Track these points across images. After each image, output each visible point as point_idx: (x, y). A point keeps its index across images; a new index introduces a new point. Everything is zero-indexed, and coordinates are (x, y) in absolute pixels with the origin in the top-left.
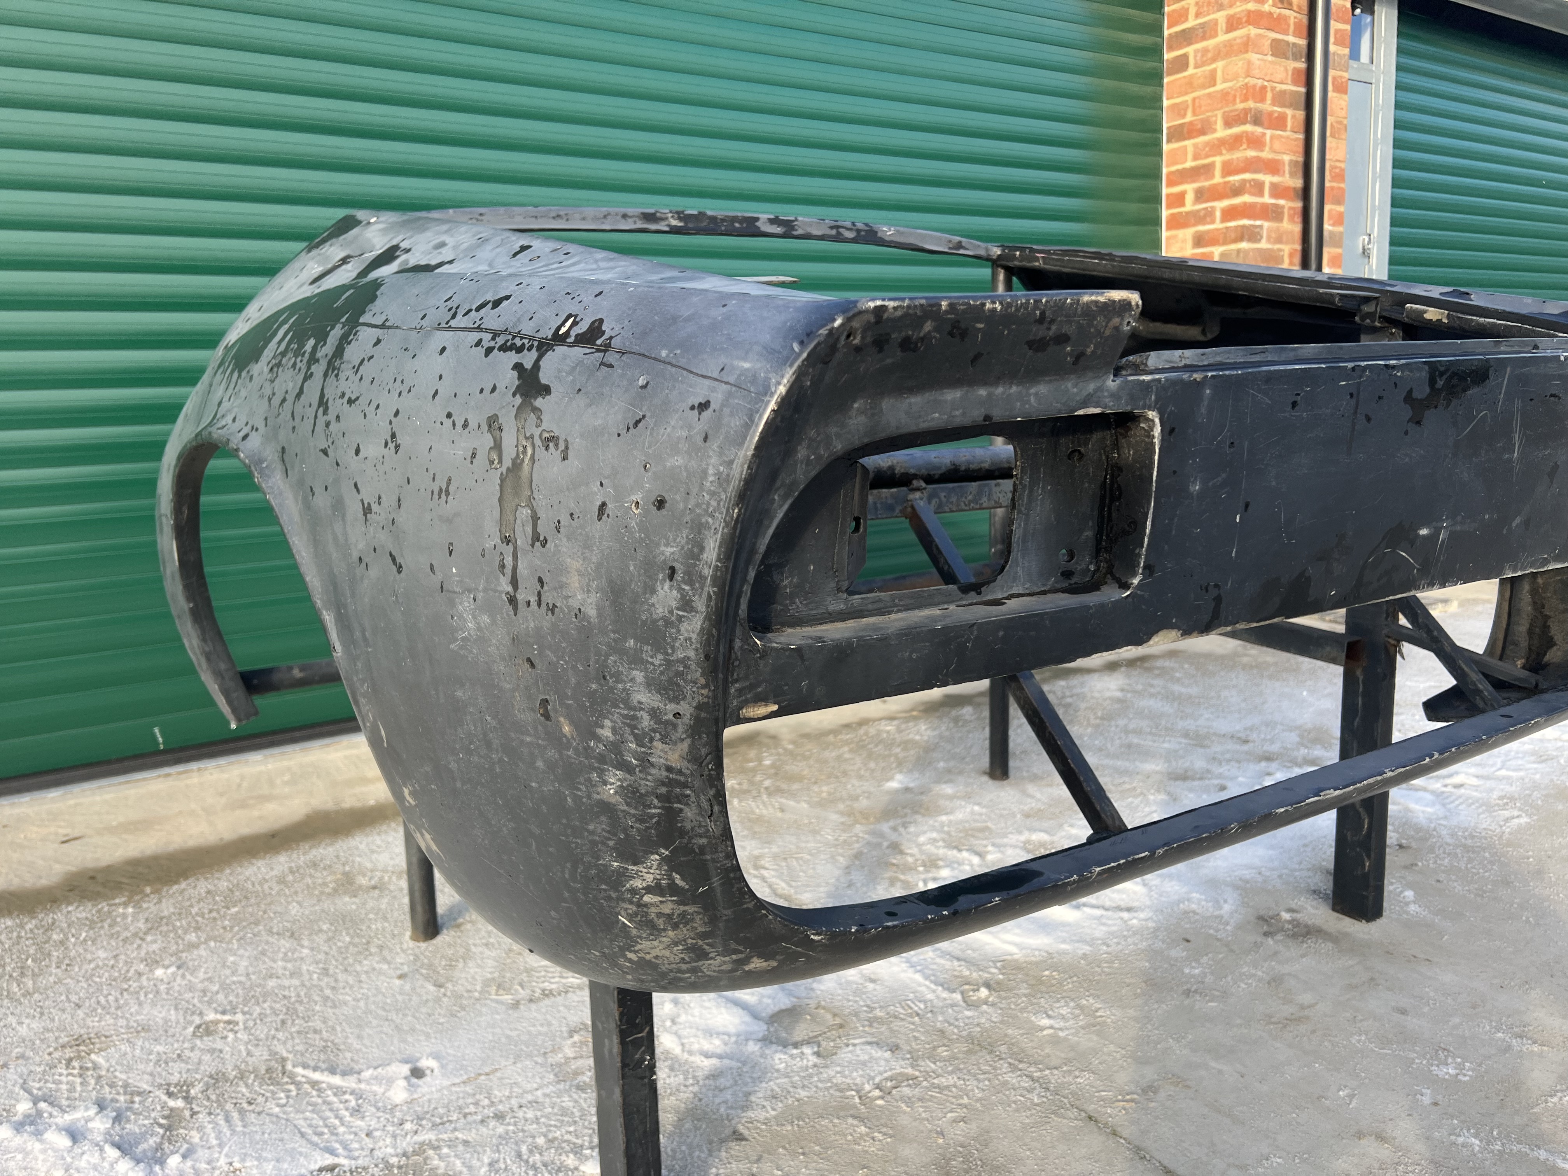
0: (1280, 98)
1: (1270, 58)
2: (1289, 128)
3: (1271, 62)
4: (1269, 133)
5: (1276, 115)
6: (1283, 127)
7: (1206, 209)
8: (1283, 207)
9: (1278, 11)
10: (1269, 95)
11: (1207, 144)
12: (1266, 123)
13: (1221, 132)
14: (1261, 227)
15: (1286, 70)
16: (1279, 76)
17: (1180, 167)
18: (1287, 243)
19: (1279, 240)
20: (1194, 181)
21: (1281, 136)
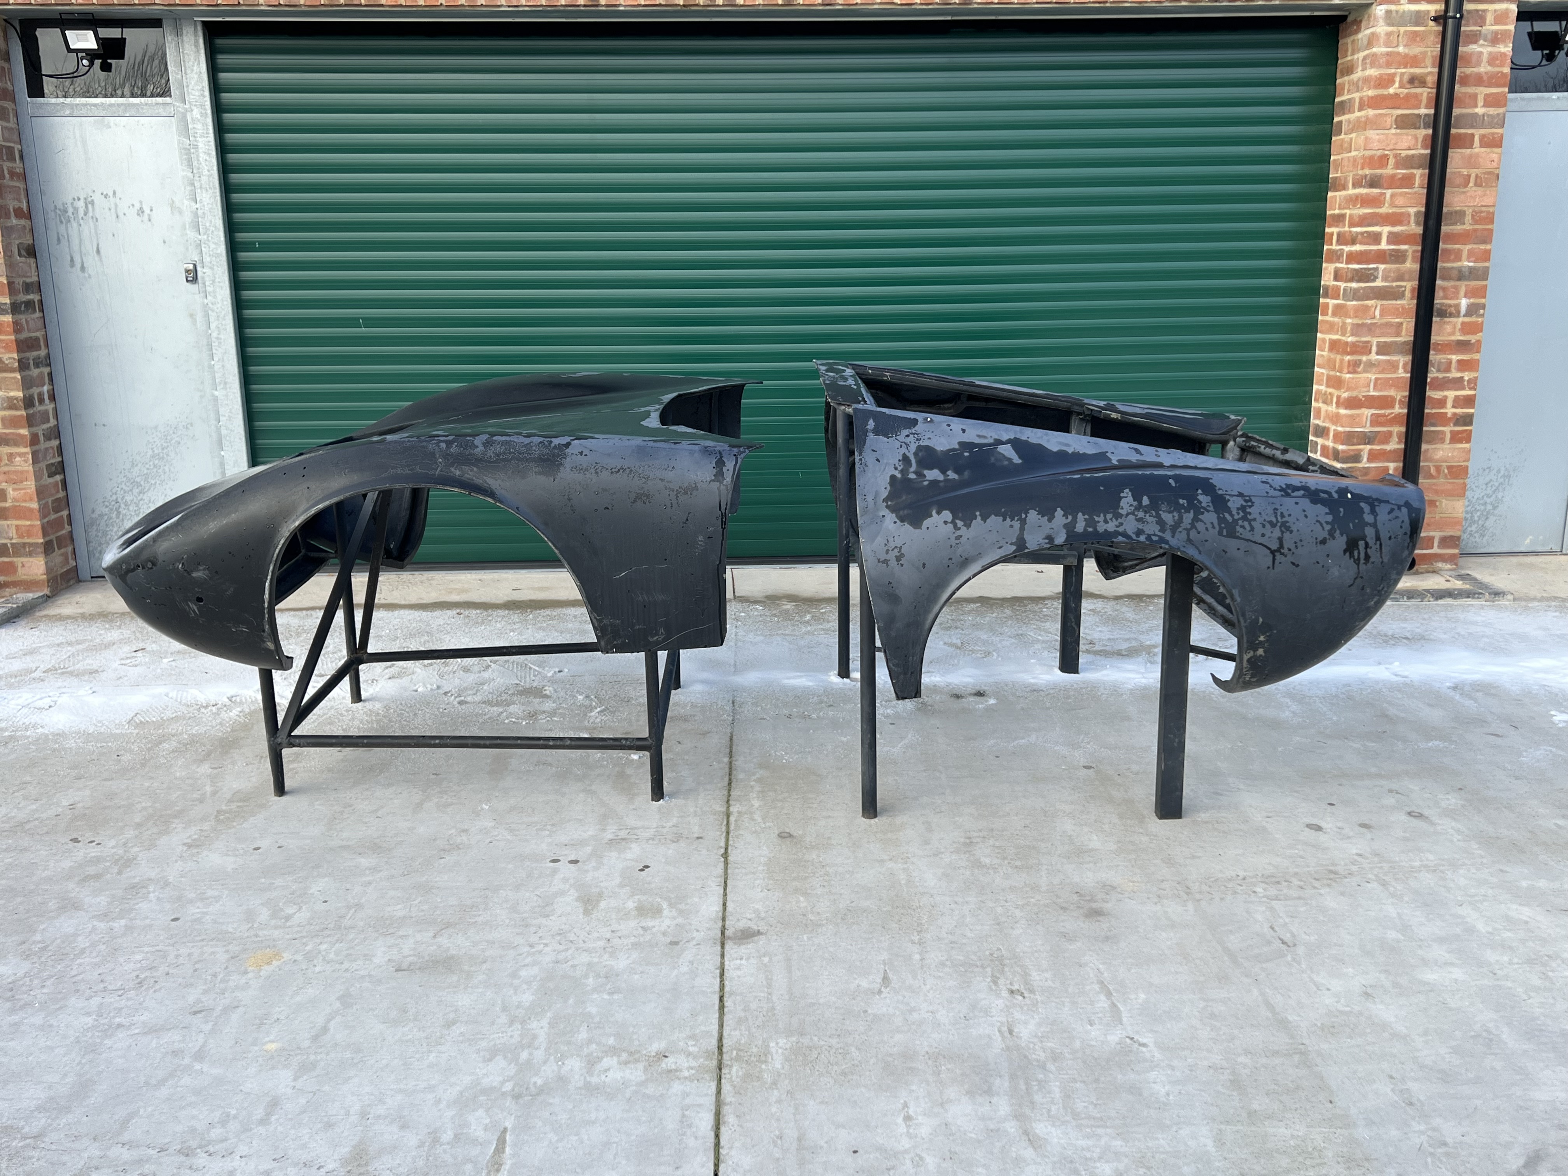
0: (1407, 162)
1: (1393, 131)
2: (1417, 185)
3: (1396, 134)
4: (1389, 192)
5: (1400, 176)
6: (1411, 185)
7: (1341, 250)
8: (1406, 251)
9: (1406, 91)
10: (1392, 161)
11: (1345, 197)
12: (1385, 186)
13: (1351, 191)
14: (1376, 269)
15: (1416, 138)
16: (1405, 145)
17: (1332, 212)
18: (1409, 281)
19: (1400, 278)
20: (1337, 226)
21: (1406, 193)
